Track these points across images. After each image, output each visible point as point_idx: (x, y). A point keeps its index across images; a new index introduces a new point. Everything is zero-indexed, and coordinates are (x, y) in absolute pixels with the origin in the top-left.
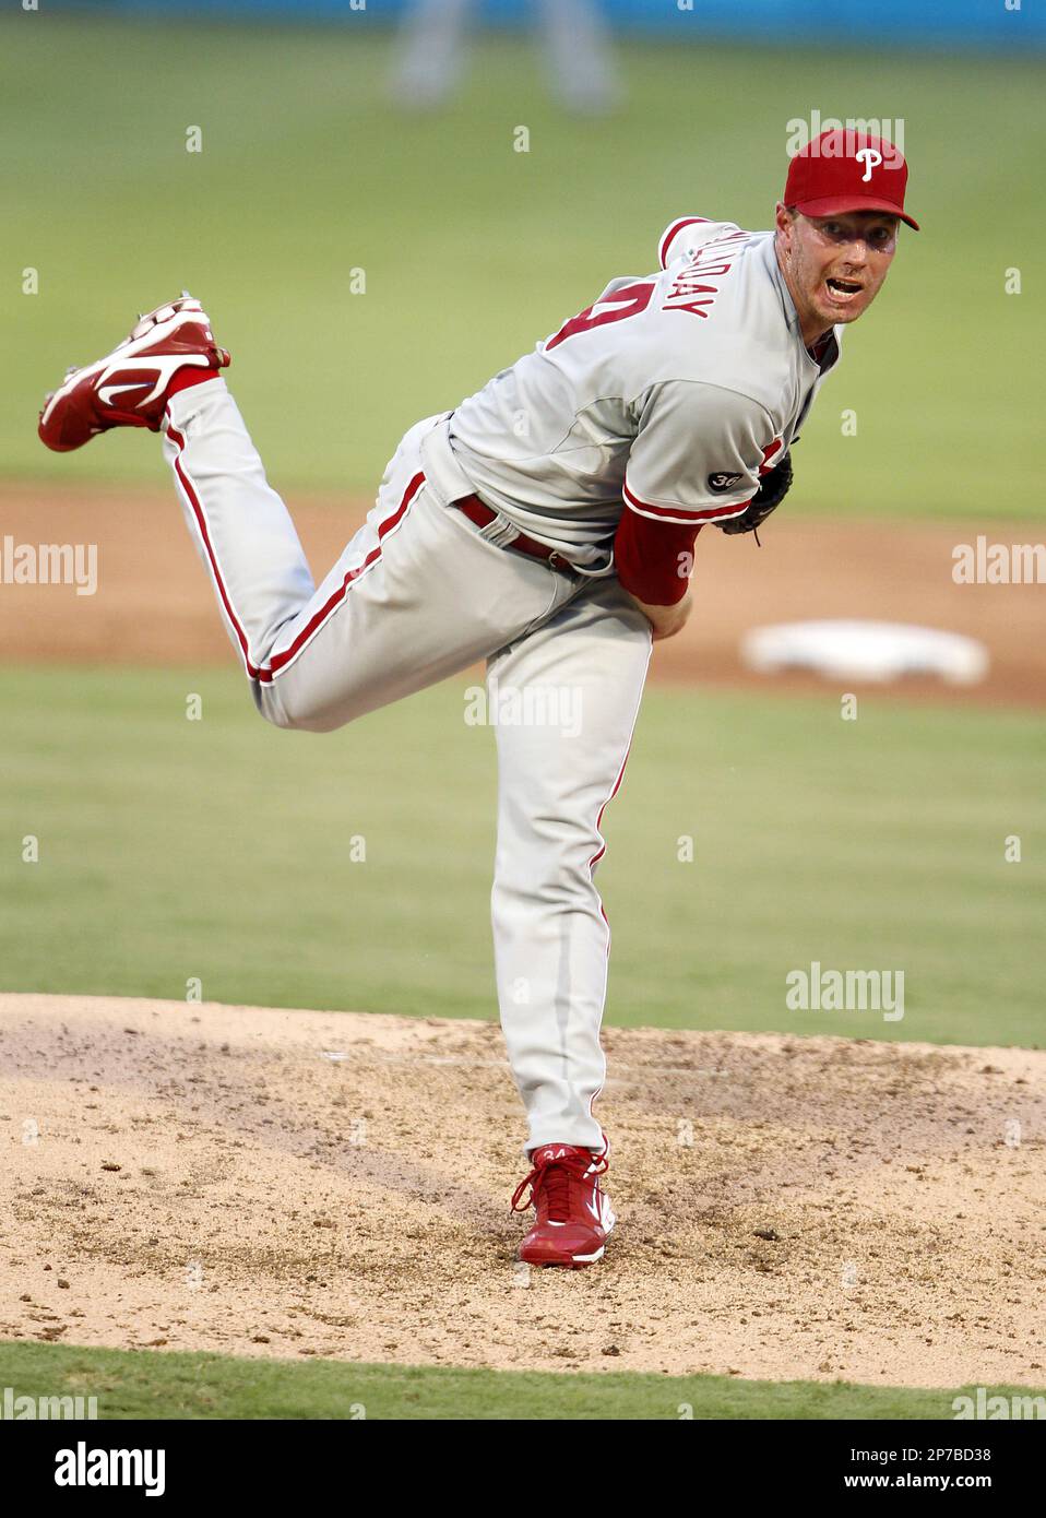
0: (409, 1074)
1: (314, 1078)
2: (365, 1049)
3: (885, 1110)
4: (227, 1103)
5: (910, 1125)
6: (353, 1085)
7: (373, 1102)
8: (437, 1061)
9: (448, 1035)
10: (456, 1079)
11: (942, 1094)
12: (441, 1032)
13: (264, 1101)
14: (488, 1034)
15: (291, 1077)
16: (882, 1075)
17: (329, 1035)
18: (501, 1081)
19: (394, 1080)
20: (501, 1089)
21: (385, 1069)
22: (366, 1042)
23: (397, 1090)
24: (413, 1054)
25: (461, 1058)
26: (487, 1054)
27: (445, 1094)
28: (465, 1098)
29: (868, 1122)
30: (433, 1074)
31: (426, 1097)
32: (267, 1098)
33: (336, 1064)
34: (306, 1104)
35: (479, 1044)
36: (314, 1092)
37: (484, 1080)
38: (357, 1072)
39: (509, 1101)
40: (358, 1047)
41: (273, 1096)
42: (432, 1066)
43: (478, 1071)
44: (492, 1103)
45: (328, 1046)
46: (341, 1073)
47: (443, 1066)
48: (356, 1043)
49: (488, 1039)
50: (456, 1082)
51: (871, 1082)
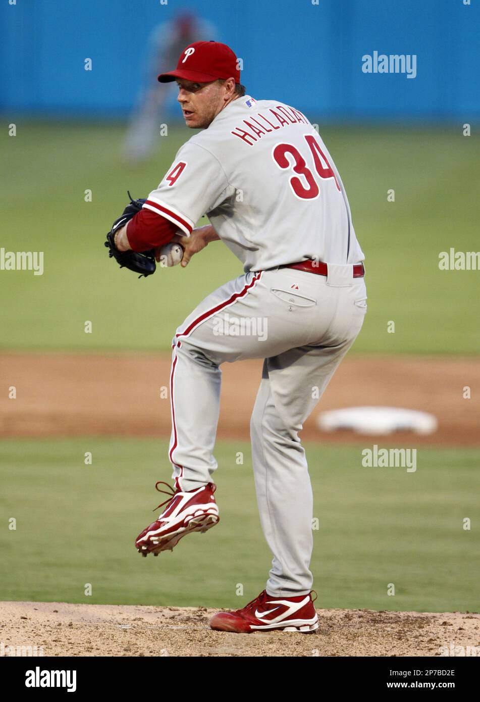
0: (161, 634)
1: (114, 638)
2: (139, 623)
3: (395, 645)
4: (72, 652)
5: (408, 652)
6: (134, 640)
7: (144, 649)
8: (175, 628)
9: (179, 615)
10: (184, 636)
11: (423, 636)
12: (177, 613)
13: (90, 650)
14: (199, 613)
15: (103, 638)
16: (392, 628)
17: (121, 616)
18: (206, 637)
19: (154, 637)
20: (207, 641)
21: (149, 632)
22: (140, 619)
23: (155, 643)
24: (162, 624)
25: (186, 626)
26: (199, 623)
27: (179, 644)
28: (189, 645)
29: (387, 651)
30: (173, 634)
31: (170, 645)
32: (92, 649)
33: (125, 631)
34: (111, 651)
35: (195, 619)
36: (115, 645)
37: (198, 636)
38: (136, 634)
39: (211, 646)
40: (135, 622)
41: (95, 647)
42: (172, 630)
43: (195, 632)
44: (202, 647)
45: (120, 622)
46: (128, 635)
47: (177, 630)
48: (135, 620)
49: (199, 616)
50: (184, 637)
51: (388, 631)
